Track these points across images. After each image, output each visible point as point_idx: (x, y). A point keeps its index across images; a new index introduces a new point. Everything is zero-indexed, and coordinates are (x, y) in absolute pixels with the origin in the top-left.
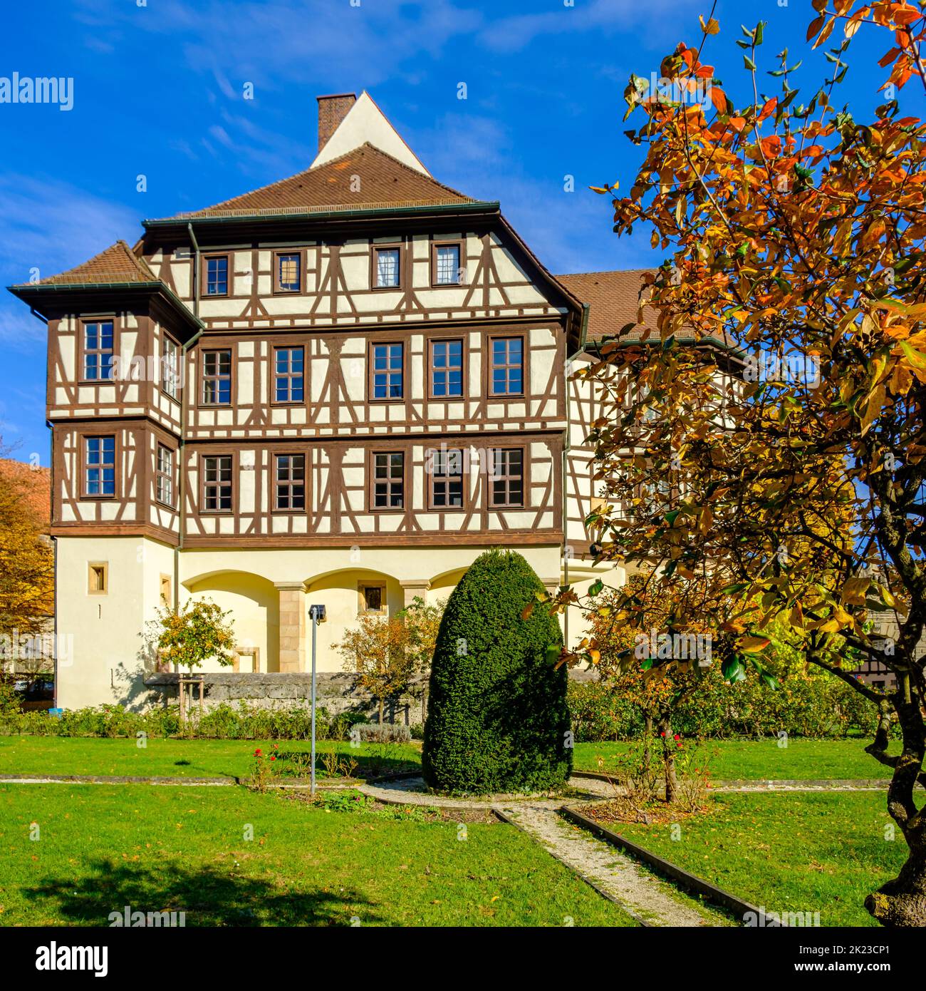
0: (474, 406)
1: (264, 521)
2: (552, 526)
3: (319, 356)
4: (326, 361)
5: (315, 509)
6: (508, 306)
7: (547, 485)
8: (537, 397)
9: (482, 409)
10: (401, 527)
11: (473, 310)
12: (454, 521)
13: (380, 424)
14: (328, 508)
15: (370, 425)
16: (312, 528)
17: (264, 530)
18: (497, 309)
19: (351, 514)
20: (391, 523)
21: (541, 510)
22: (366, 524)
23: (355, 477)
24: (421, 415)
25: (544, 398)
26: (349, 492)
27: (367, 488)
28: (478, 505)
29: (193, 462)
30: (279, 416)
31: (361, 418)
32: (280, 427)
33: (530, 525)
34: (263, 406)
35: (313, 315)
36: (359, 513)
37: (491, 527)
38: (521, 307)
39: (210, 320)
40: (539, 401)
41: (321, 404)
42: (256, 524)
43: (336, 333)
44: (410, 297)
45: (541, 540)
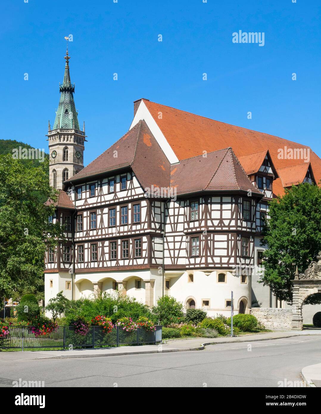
0: (130, 226)
1: (89, 264)
2: (147, 263)
3: (99, 214)
4: (100, 216)
5: (99, 260)
6: (136, 195)
7: (146, 250)
8: (143, 223)
9: (131, 228)
10: (116, 265)
11: (128, 197)
12: (127, 262)
13: (110, 234)
14: (101, 260)
15: (108, 234)
16: (98, 265)
17: (89, 267)
18: (134, 196)
19: (106, 261)
20: (114, 263)
21: (145, 258)
22: (109, 264)
23: (106, 250)
24: (119, 231)
25: (144, 223)
26: (105, 255)
27: (109, 253)
28: (132, 257)
29: (76, 248)
30: (91, 233)
31: (107, 233)
32: (91, 236)
33: (142, 263)
34: (88, 230)
35: (97, 203)
36: (108, 261)
37: (134, 264)
38: (138, 195)
39: (78, 207)
40: (143, 224)
41: (99, 229)
42: (88, 265)
43: (102, 207)
44: (116, 195)
45: (145, 267)
